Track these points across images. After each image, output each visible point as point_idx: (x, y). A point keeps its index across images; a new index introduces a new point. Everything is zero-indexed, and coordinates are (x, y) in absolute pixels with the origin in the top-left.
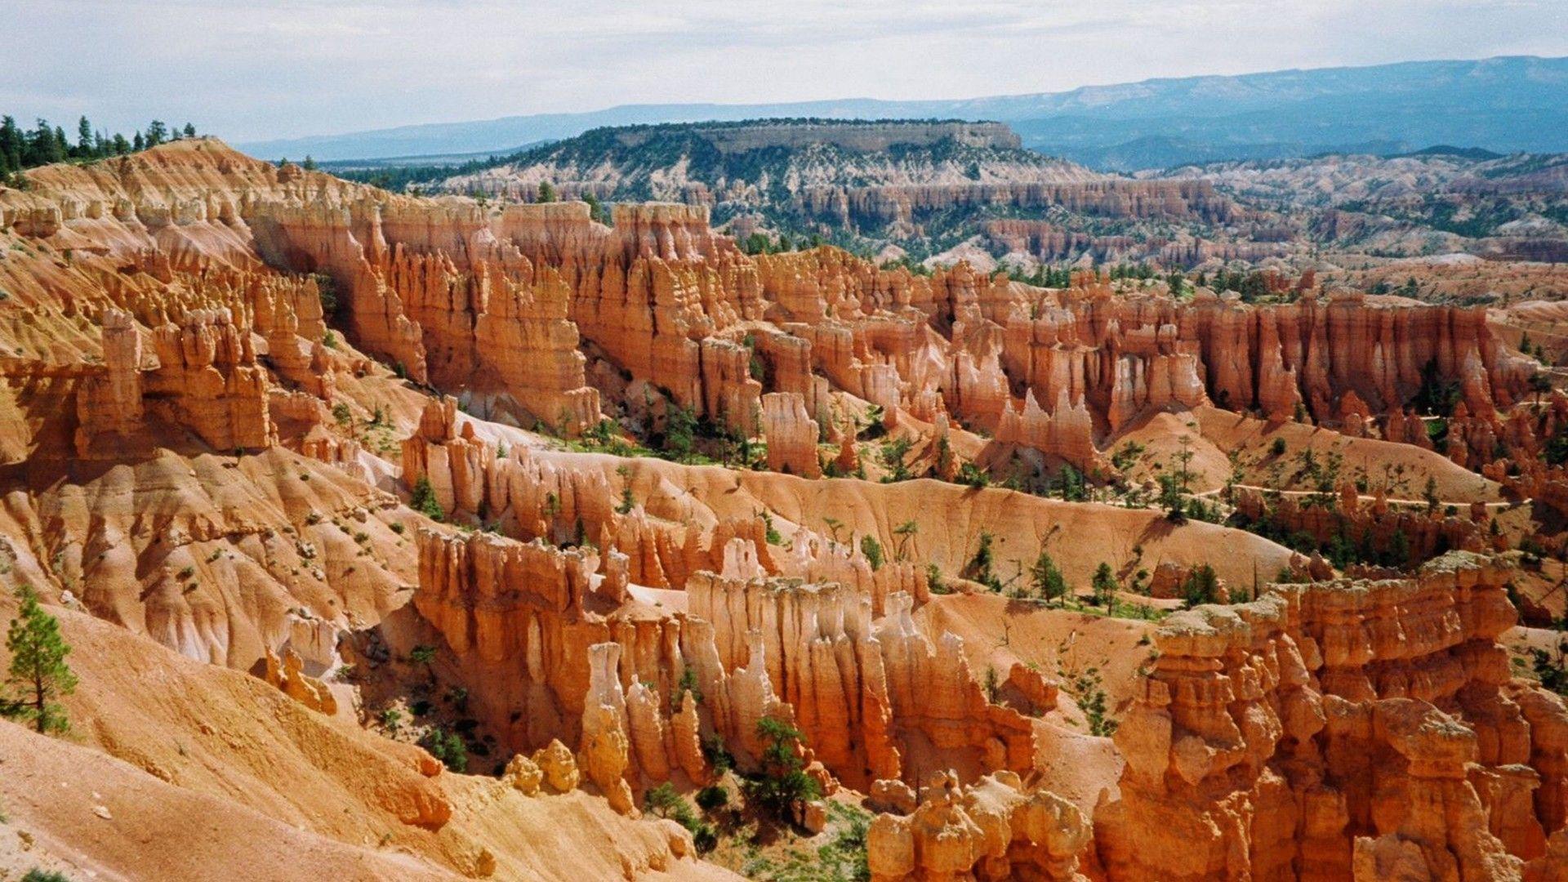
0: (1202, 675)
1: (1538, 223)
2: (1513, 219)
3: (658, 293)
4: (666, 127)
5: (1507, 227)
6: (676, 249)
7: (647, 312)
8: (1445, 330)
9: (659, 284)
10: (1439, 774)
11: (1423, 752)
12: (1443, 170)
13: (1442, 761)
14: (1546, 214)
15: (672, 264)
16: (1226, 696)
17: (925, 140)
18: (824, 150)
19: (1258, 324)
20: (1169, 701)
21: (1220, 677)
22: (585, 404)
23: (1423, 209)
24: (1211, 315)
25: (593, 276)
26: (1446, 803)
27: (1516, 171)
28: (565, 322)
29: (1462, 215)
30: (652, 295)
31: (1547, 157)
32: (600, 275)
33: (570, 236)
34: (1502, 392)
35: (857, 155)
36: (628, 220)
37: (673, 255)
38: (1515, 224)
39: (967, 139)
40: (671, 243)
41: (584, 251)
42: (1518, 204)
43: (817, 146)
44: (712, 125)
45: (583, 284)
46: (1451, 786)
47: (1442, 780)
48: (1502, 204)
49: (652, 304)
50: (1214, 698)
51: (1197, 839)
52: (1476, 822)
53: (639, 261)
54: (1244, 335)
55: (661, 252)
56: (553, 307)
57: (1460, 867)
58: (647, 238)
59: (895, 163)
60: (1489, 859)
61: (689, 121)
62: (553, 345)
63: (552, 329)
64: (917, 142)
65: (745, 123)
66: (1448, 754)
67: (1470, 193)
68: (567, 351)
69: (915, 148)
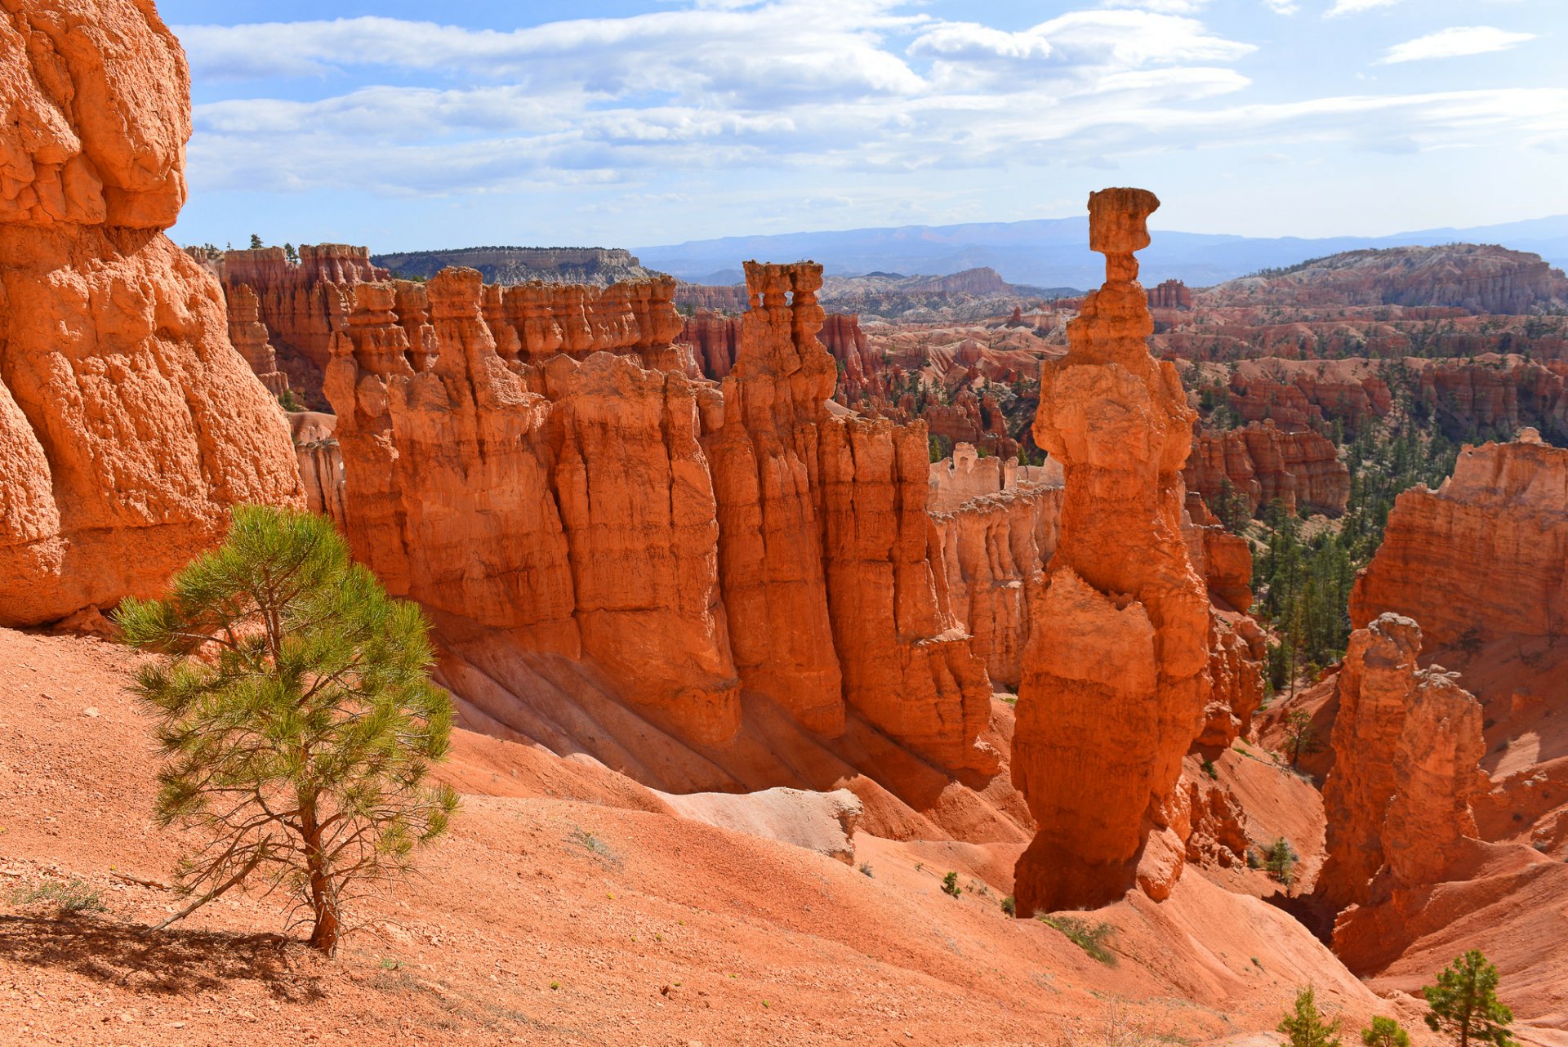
0: (378, 325)
1: (922, 310)
2: (910, 308)
3: (331, 306)
4: (416, 254)
5: (908, 312)
6: (345, 277)
7: (325, 320)
8: (836, 329)
9: (331, 299)
10: (455, 314)
11: (440, 293)
12: (877, 285)
13: (455, 299)
14: (926, 306)
15: (341, 287)
16: (401, 343)
17: (581, 261)
18: (517, 267)
19: (733, 329)
20: (352, 348)
21: (395, 327)
22: (277, 384)
23: (864, 303)
24: (706, 324)
25: (288, 299)
26: (462, 338)
27: (914, 285)
28: (257, 324)
29: (884, 307)
30: (327, 308)
31: (929, 277)
32: (293, 298)
33: (272, 272)
34: (869, 366)
35: (538, 270)
36: (310, 257)
37: (343, 281)
38: (911, 311)
39: (606, 260)
40: (341, 272)
41: (282, 282)
42: (912, 300)
43: (513, 264)
44: (446, 252)
45: (282, 304)
46: (466, 323)
47: (459, 319)
48: (904, 299)
49: (328, 315)
50: (390, 344)
51: (378, 461)
52: (485, 351)
53: (317, 284)
54: (724, 335)
55: (333, 276)
56: (246, 312)
57: (473, 392)
58: (324, 271)
59: (563, 275)
60: (496, 383)
61: (431, 250)
62: (250, 341)
63: (248, 329)
64: (576, 262)
65: (466, 250)
66: (460, 293)
67: (888, 296)
68: (260, 345)
69: (575, 266)
